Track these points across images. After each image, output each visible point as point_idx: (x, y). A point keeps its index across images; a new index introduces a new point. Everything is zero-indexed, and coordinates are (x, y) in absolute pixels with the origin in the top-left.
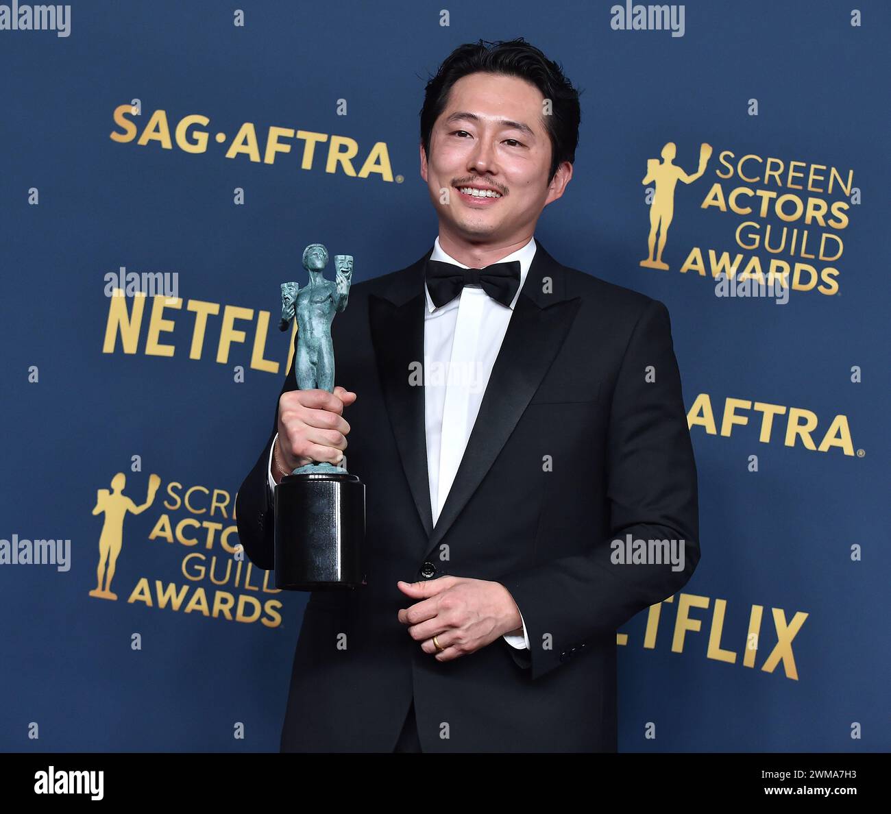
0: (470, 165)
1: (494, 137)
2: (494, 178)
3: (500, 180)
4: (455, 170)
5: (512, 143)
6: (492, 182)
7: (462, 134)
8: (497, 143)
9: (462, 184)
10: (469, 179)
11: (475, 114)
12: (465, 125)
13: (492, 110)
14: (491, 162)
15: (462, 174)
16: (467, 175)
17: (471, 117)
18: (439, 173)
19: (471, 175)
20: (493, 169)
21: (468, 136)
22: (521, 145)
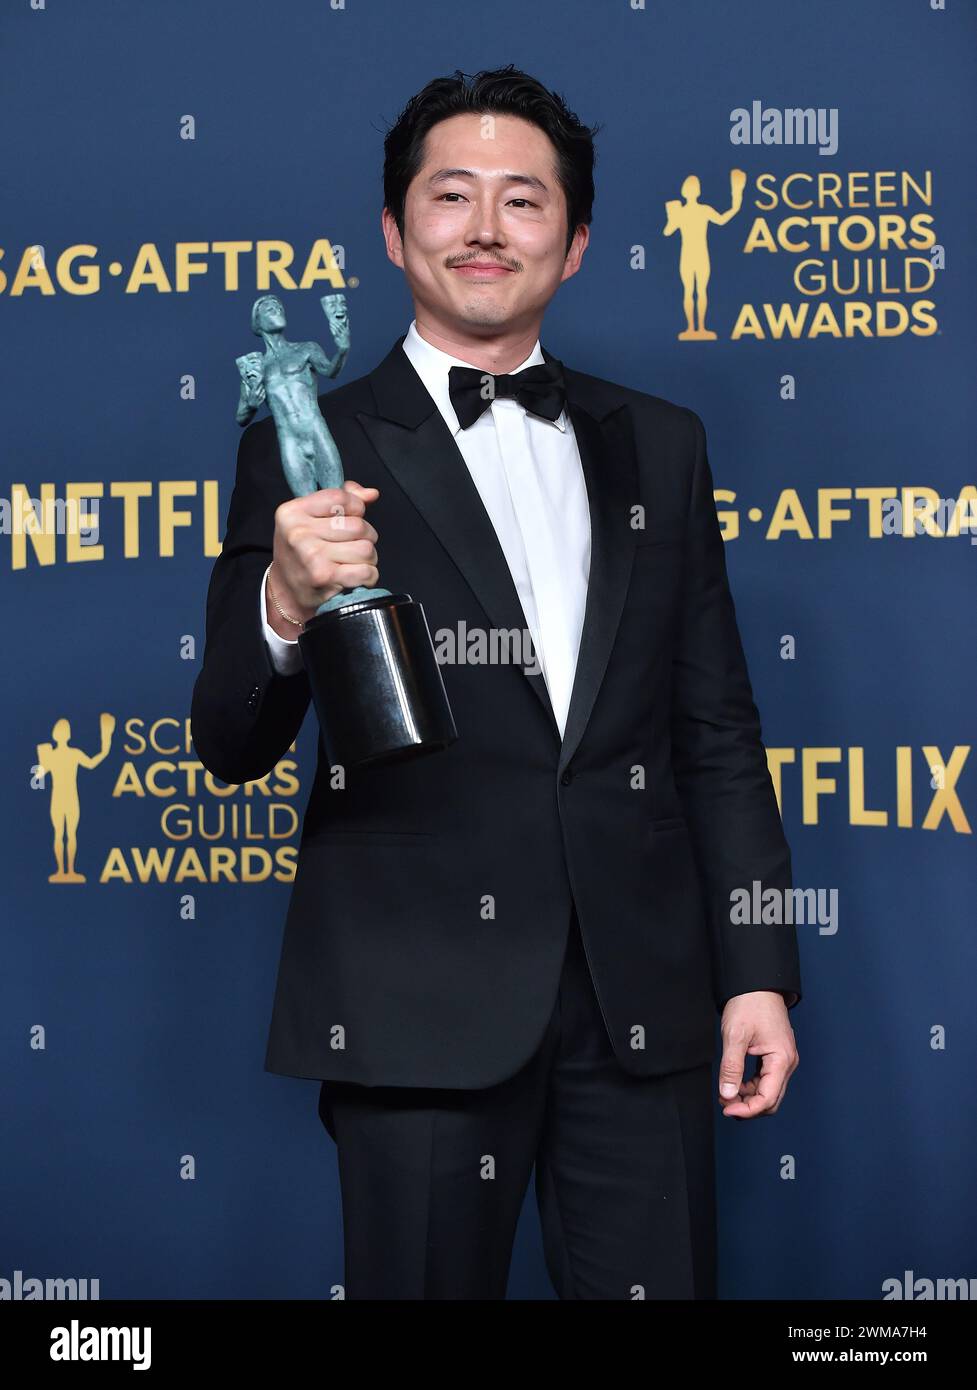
0: (471, 238)
1: (496, 198)
2: (501, 252)
3: (510, 254)
4: (450, 245)
5: (518, 203)
6: (499, 258)
7: (451, 197)
8: (501, 205)
9: (461, 263)
10: (470, 256)
11: (469, 170)
12: (454, 185)
13: (489, 163)
14: (498, 231)
15: (459, 250)
16: (466, 250)
17: (464, 174)
18: (429, 253)
19: (472, 250)
20: (501, 240)
21: (460, 199)
22: (533, 205)
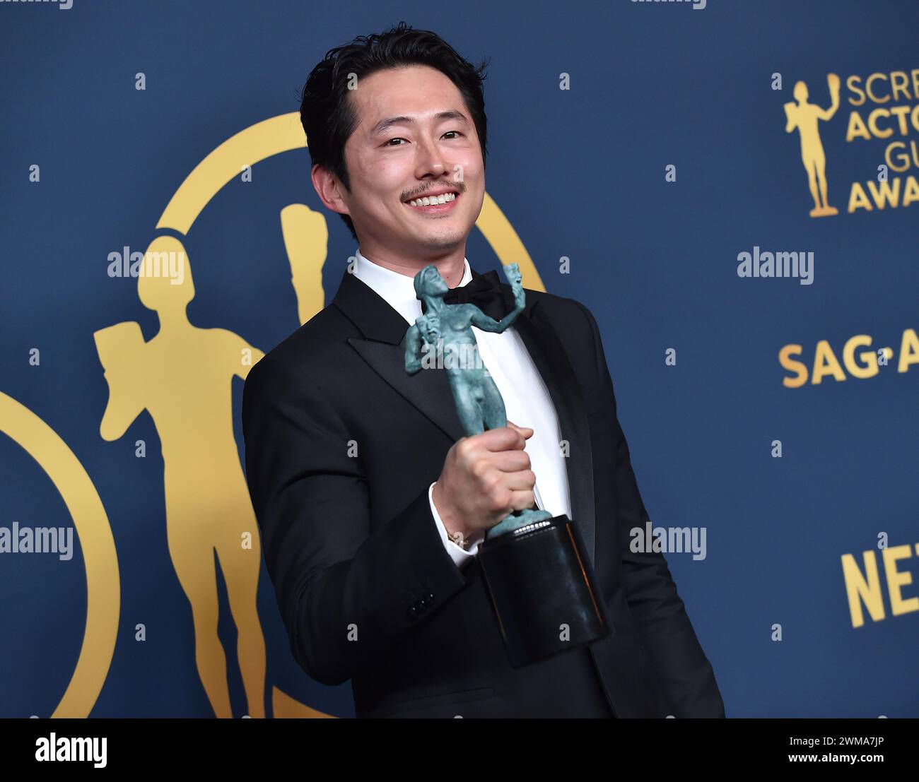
0: (422, 172)
1: (433, 135)
2: (447, 178)
3: (456, 178)
4: (403, 183)
5: (449, 135)
6: (448, 184)
7: (394, 142)
8: (437, 140)
9: (415, 195)
10: (423, 188)
11: (405, 116)
12: (395, 131)
13: (421, 107)
14: (444, 162)
15: (412, 185)
16: (418, 184)
17: (402, 121)
18: (383, 193)
19: (423, 183)
20: (448, 169)
21: (402, 142)
22: (461, 134)
